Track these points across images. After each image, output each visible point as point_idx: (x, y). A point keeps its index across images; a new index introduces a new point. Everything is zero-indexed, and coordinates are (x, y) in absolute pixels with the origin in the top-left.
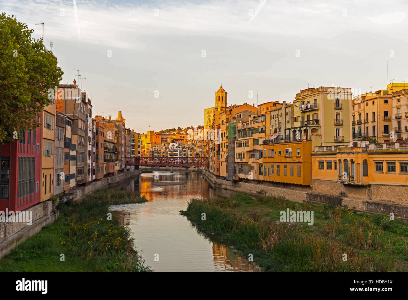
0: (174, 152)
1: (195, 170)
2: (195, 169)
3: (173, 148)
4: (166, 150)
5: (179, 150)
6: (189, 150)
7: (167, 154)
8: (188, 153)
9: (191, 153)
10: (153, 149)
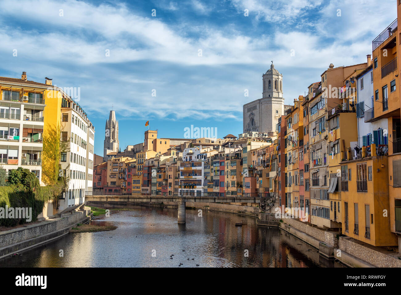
0: (193, 168)
1: (246, 211)
2: (244, 208)
3: (191, 158)
4: (176, 163)
5: (203, 163)
6: (229, 161)
7: (178, 173)
8: (226, 167)
9: (235, 168)
10: (150, 162)
